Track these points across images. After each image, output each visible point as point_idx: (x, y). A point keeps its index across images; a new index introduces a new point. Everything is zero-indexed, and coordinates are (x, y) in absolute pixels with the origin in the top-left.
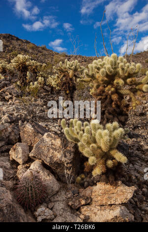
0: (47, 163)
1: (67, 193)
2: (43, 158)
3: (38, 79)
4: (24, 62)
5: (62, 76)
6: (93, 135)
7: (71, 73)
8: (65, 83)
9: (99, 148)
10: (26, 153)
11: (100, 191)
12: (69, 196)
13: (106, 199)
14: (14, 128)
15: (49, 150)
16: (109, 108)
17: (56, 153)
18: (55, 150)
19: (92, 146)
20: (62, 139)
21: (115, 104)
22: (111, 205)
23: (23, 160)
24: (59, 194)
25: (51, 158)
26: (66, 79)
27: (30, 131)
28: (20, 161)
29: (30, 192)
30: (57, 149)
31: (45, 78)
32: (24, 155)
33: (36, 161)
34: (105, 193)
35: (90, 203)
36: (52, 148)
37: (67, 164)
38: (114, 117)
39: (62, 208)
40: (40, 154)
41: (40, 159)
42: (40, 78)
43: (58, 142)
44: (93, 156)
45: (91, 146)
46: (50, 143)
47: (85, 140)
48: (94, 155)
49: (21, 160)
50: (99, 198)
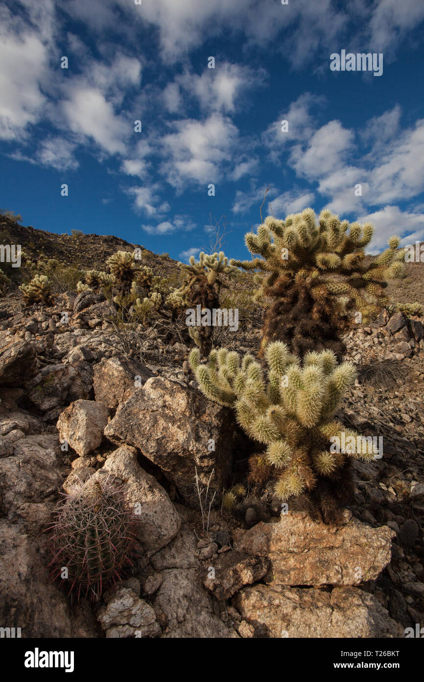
0: (148, 456)
1: (201, 542)
2: (140, 441)
3: (151, 295)
4: (128, 264)
5: (194, 280)
6: (272, 383)
7: (210, 276)
8: (198, 294)
9: (293, 416)
10: (96, 426)
11: (293, 540)
12: (206, 551)
13: (313, 566)
14: (83, 369)
15: (156, 421)
16: (304, 321)
17: (173, 429)
18: (172, 419)
19: (273, 413)
20: (191, 393)
21: (319, 311)
22: (329, 588)
23: (88, 445)
24: (179, 544)
25: (159, 442)
26: (202, 286)
27: (116, 374)
28: (80, 447)
29: (87, 549)
30: (177, 417)
31: (164, 295)
32: (92, 433)
33: (120, 449)
34: (307, 547)
35: (265, 576)
36: (165, 416)
37: (202, 458)
38: (316, 343)
39: (185, 596)
40: (132, 430)
41: (132, 445)
42: (154, 294)
43: (180, 402)
44: (278, 439)
45: (269, 411)
46: (160, 403)
47: (251, 395)
48: (282, 437)
49: (82, 445)
50: (292, 562)
